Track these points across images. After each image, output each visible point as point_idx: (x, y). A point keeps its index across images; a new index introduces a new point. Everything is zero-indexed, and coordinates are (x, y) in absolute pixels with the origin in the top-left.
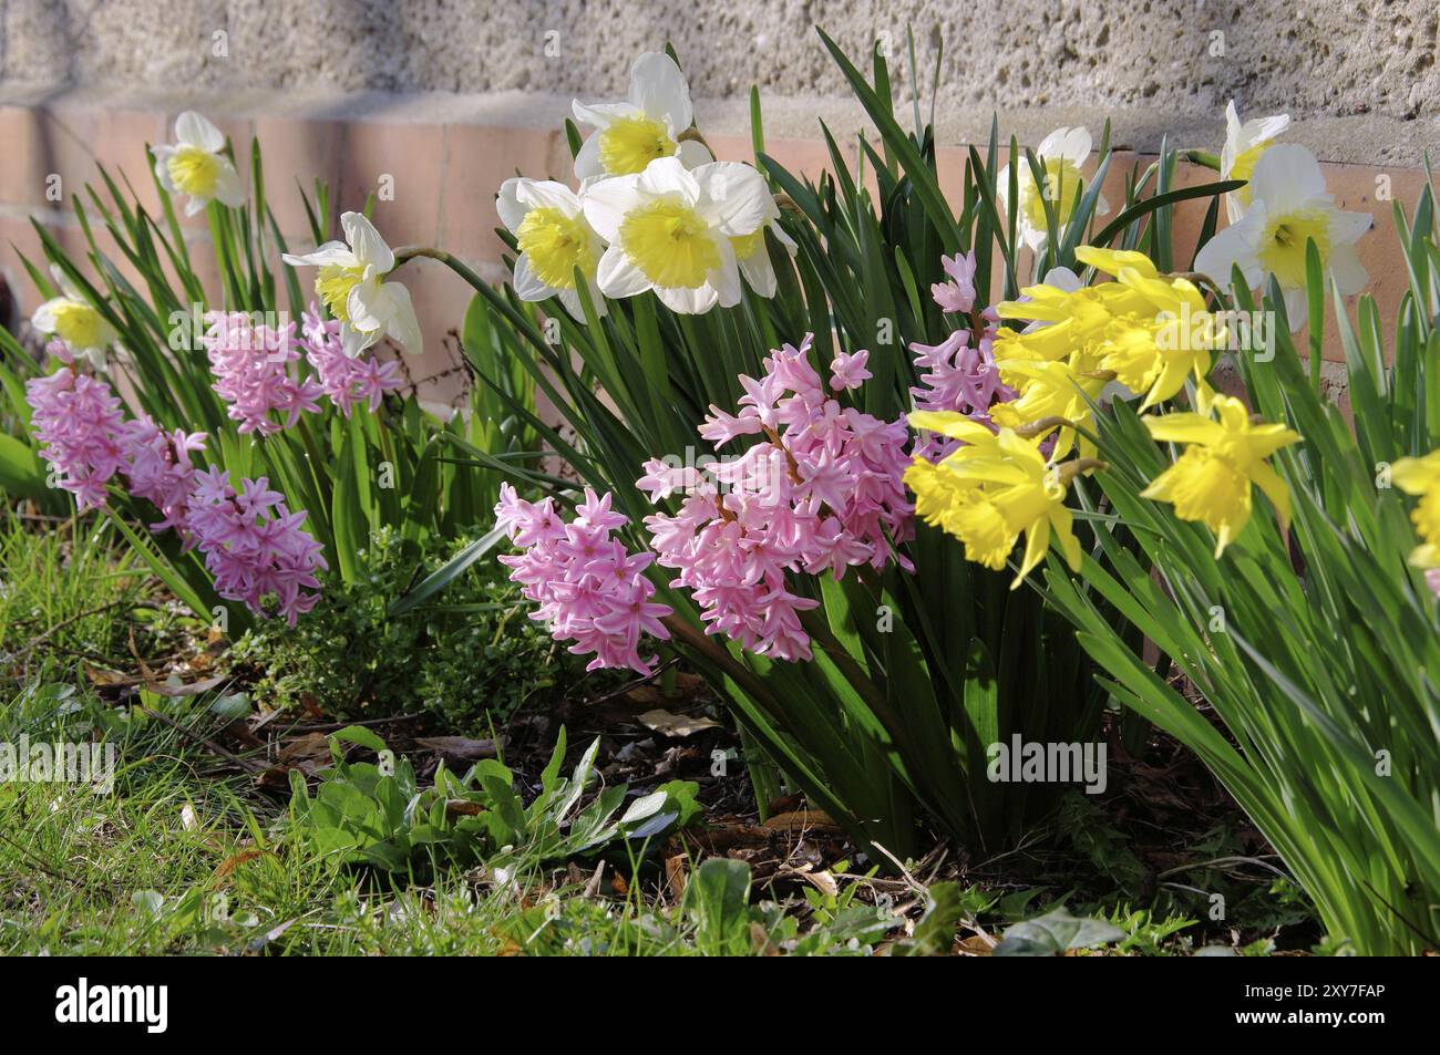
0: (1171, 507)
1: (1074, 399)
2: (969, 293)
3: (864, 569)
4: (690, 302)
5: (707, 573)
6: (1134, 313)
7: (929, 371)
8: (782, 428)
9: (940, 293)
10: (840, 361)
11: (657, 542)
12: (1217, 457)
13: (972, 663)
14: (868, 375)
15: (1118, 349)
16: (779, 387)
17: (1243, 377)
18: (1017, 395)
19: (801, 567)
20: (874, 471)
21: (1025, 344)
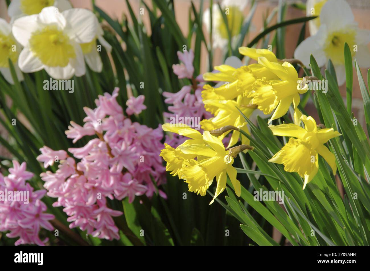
0: (283, 166)
1: (239, 118)
2: (190, 69)
3: (143, 197)
4: (62, 73)
5: (71, 200)
6: (265, 78)
7: (172, 105)
8: (104, 132)
9: (177, 69)
10: (131, 101)
11: (47, 185)
12: (302, 143)
13: (193, 240)
14: (144, 107)
15: (258, 94)
16: (102, 114)
17: (316, 106)
18: (213, 116)
19: (114, 197)
20: (147, 151)
21: (216, 92)
